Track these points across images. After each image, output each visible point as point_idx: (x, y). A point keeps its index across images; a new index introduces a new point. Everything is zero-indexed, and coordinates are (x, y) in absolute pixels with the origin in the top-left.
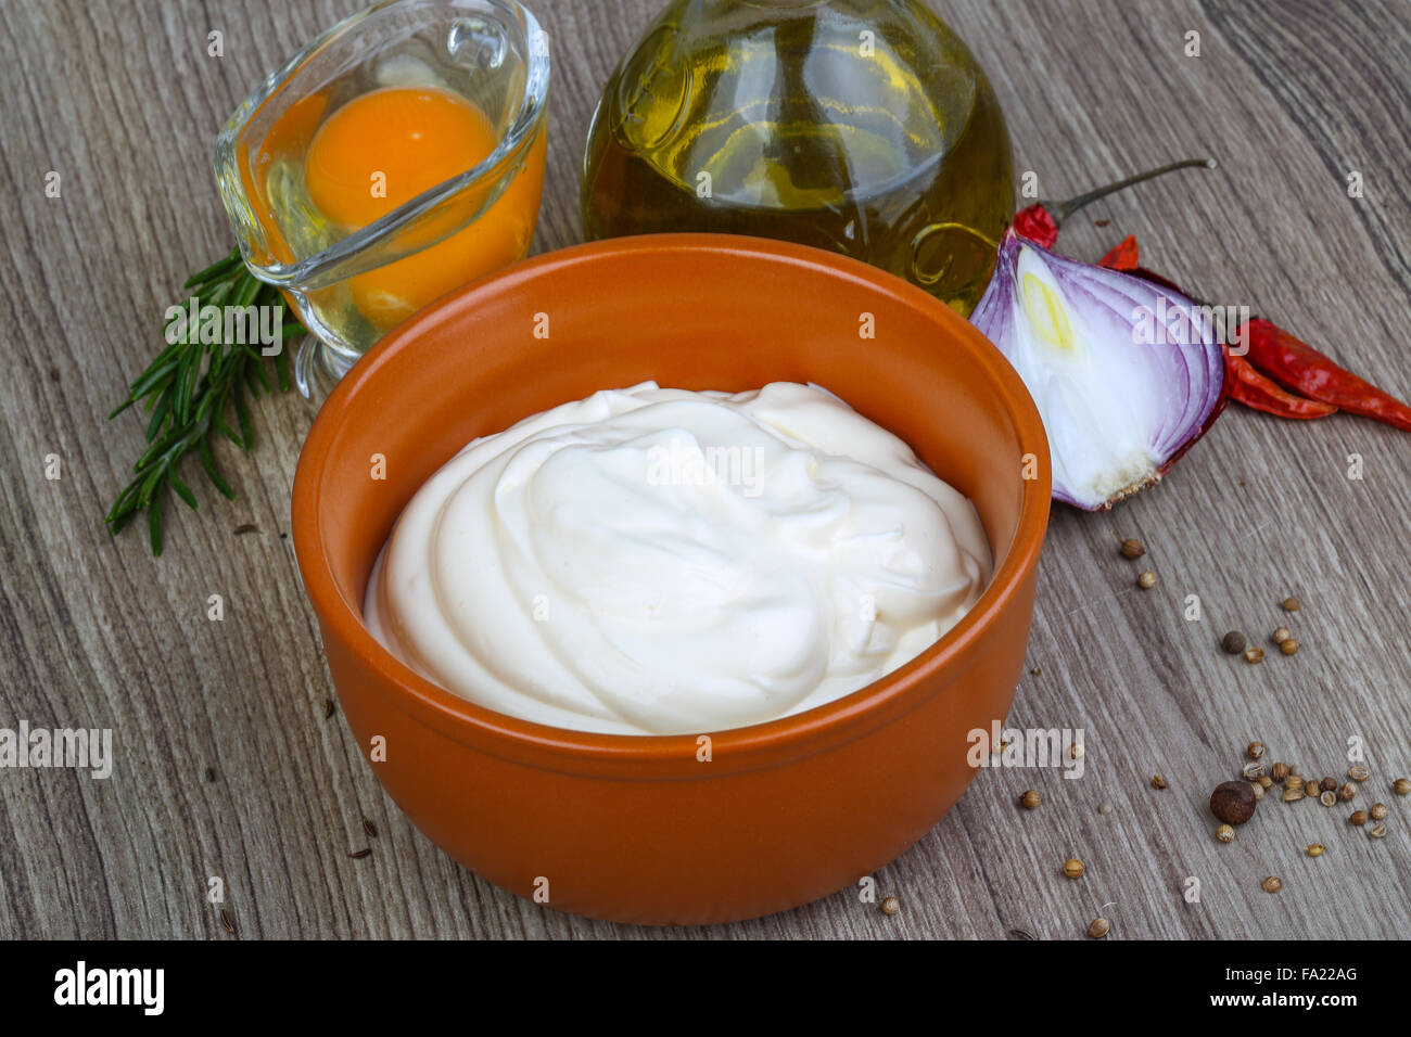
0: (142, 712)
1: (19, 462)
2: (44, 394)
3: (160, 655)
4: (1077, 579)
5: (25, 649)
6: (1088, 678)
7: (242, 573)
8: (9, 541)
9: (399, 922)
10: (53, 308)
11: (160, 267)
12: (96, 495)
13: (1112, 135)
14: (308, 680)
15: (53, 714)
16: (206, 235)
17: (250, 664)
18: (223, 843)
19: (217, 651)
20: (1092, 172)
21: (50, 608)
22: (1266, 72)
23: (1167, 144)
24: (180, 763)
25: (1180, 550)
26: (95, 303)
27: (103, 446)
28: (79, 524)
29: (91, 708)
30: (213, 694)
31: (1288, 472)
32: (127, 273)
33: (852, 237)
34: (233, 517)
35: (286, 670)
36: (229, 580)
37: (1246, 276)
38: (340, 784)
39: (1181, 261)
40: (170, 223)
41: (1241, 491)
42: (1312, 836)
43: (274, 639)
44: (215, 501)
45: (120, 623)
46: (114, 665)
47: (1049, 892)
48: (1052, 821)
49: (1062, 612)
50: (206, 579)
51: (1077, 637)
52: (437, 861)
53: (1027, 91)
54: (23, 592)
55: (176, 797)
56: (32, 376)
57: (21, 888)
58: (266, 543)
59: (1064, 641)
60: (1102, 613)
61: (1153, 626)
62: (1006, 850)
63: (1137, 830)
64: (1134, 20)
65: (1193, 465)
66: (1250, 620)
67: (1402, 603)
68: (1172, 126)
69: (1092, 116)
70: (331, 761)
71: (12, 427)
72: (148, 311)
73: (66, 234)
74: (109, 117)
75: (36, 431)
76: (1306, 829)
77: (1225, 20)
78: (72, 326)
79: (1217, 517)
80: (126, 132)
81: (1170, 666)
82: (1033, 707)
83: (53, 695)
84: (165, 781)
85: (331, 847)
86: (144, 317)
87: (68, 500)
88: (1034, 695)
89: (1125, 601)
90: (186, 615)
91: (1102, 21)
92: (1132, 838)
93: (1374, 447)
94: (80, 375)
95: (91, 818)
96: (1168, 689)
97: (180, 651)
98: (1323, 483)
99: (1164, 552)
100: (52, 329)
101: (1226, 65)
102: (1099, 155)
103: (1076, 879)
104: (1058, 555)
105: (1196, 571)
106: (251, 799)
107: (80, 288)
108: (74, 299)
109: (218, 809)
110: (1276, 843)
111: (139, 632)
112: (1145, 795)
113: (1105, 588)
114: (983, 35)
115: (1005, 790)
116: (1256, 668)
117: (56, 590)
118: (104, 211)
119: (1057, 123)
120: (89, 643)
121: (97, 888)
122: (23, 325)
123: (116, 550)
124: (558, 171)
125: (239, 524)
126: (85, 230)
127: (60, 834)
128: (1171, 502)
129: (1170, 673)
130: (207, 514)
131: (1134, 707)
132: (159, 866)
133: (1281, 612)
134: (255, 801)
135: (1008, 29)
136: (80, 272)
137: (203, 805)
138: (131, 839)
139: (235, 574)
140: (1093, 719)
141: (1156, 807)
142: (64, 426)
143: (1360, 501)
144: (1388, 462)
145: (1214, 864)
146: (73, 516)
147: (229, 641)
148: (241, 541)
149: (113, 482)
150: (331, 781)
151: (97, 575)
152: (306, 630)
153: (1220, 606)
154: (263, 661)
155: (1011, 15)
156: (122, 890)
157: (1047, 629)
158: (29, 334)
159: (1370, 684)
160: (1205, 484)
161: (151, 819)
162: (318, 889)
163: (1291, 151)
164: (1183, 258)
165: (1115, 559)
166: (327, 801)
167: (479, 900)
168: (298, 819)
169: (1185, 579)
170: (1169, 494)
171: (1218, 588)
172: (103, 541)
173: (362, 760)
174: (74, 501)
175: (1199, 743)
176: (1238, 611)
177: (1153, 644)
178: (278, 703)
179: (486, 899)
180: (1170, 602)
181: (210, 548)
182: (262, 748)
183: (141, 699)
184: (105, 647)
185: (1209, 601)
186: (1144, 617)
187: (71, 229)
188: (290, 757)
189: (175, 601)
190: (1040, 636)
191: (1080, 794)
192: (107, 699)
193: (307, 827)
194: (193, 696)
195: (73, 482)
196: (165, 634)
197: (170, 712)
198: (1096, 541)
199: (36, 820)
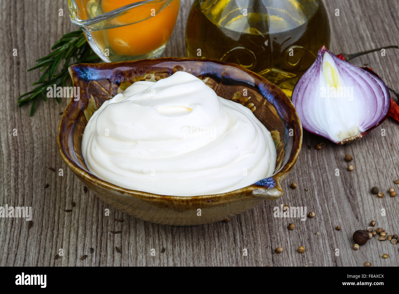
0: (13, 160)
2: (13, 68)
3: (24, 145)
4: (328, 165)
6: (323, 194)
9: (74, 233)
10: (24, 45)
13: (376, 40)
17: (52, 151)
18: (26, 201)
19: (42, 146)
24: (20, 177)
25: (365, 161)
26: (38, 45)
27: (26, 85)
28: (11, 105)
30: (37, 158)
36: (53, 127)
38: (69, 190)
40: (68, 27)
41: (390, 147)
42: (386, 252)
44: (56, 104)
46: (9, 146)
47: (292, 255)
48: (299, 235)
49: (320, 174)
50: (46, 126)
51: (323, 182)
52: (92, 217)
53: (352, 25)
55: (15, 186)
56: (11, 63)
59: (318, 182)
60: (334, 176)
61: (349, 182)
62: (281, 241)
63: (327, 241)
64: (392, 9)
65: (376, 138)
66: (383, 185)
69: (371, 35)
70: (68, 183)
73: (35, 25)
75: (7, 78)
76: (384, 249)
78: (29, 50)
79: (380, 153)
81: (352, 195)
82: (302, 200)
84: (14, 181)
85: (60, 207)
88: (304, 197)
89: (342, 173)
90: (36, 135)
91: (382, 9)
92: (324, 244)
94: (26, 64)
96: (349, 201)
97: (31, 145)
99: (359, 161)
100: (22, 50)
103: (302, 253)
104: (324, 157)
105: (368, 168)
106: (39, 190)
107: (34, 41)
108: (32, 43)
109: (27, 191)
110: (373, 253)
111: (20, 138)
112: (332, 232)
116: (380, 199)
118: (49, 21)
119: (359, 35)
123: (21, 114)
125: (61, 111)
126: (41, 25)
129: (351, 197)
130: (52, 108)
131: (336, 205)
133: (393, 184)
134: (40, 191)
136: (36, 36)
137: (23, 189)
139: (56, 126)
140: (322, 206)
141: (335, 236)
142: (16, 78)
145: (350, 256)
146: (11, 103)
147: (47, 144)
150: (66, 188)
151: (12, 120)
153: (374, 180)
157: (314, 178)
158: (14, 51)
160: (379, 143)
161: (5, 191)
162: (51, 219)
165: (342, 161)
166: (63, 194)
167: (102, 230)
168: (52, 198)
169: (364, 170)
170: (366, 144)
171: (374, 174)
172: (17, 111)
173: (78, 184)
174: (12, 99)
175: (355, 219)
176: (379, 182)
177: (348, 187)
178: (57, 164)
179: (105, 230)
180: (357, 176)
181: (50, 117)
182: (47, 176)
183: (14, 157)
184: (8, 140)
185: (370, 178)
186: (347, 179)
187: (37, 24)
188: (55, 180)
189: (34, 131)
190: (311, 180)
191: (311, 229)
192: (3, 155)
193: (54, 201)
194: (31, 158)
195: (13, 93)
196: (28, 139)
197: (22, 162)
198: (338, 155)
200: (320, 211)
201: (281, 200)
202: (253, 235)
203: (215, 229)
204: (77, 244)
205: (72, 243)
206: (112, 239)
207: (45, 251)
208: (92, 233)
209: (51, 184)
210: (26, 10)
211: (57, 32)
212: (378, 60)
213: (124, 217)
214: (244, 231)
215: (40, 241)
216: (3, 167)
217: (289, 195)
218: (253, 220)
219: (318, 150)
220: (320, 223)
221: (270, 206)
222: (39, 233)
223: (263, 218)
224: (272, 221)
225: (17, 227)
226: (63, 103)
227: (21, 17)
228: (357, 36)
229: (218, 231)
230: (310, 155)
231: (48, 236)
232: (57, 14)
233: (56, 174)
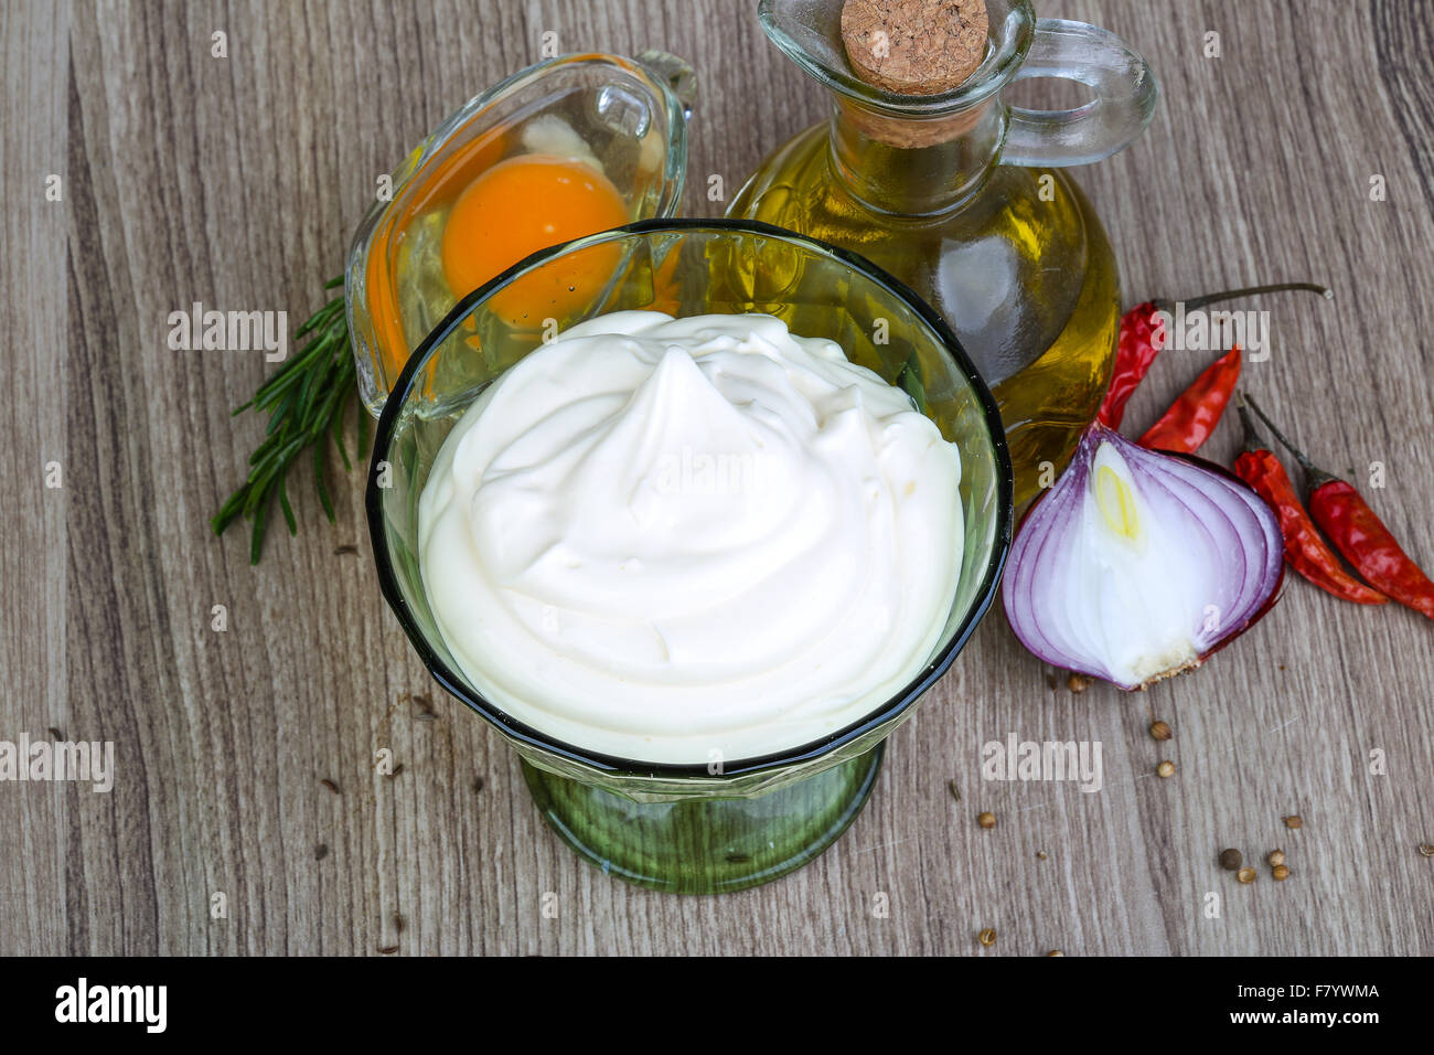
0: (218, 750)
1: (148, 427)
3: (245, 685)
4: (1103, 752)
5: (123, 656)
6: (1088, 871)
7: (334, 602)
8: (126, 519)
10: (207, 244)
11: (315, 212)
12: (214, 482)
13: (1254, 210)
14: (374, 738)
15: (138, 735)
16: (365, 180)
17: (325, 710)
18: (268, 918)
19: (297, 688)
20: (1224, 254)
21: (153, 610)
22: (1422, 154)
23: (1304, 231)
24: (244, 815)
26: (247, 246)
27: (229, 425)
28: (193, 515)
29: (173, 736)
30: (286, 739)
31: (1328, 660)
32: (283, 214)
34: (336, 533)
35: (356, 724)
36: (322, 608)
37: (1343, 410)
38: (384, 867)
39: (1285, 383)
40: (332, 158)
41: (1278, 676)
43: (351, 685)
45: (214, 641)
46: (201, 689)
50: (300, 602)
51: (1088, 819)
53: (1183, 137)
54: (131, 586)
55: (234, 852)
57: (82, 930)
58: (362, 570)
59: (1074, 824)
60: (1117, 799)
61: (1161, 821)
64: (1306, 65)
66: (1252, 833)
67: (1399, 838)
68: (1315, 209)
69: (1239, 180)
70: (380, 838)
71: (148, 384)
72: (295, 264)
73: (232, 153)
74: (295, 12)
75: (170, 395)
77: (1396, 80)
78: (222, 270)
79: (1249, 703)
80: (308, 31)
81: (1166, 872)
82: (1030, 897)
83: (141, 715)
84: (228, 832)
85: (364, 936)
87: (187, 485)
88: (1034, 882)
89: (1142, 788)
90: (275, 642)
93: (1417, 646)
95: (155, 862)
96: (1159, 898)
97: (264, 683)
98: (1357, 680)
99: (1191, 735)
100: (202, 271)
101: (1384, 138)
102: (1235, 232)
104: (1091, 721)
105: (1215, 764)
106: (301, 868)
107: (234, 224)
108: (228, 237)
109: (270, 874)
111: (230, 656)
113: (1127, 768)
114: (1155, 57)
116: (1245, 888)
117: (160, 590)
118: (273, 131)
119: (1204, 184)
120: (182, 660)
121: (149, 943)
122: (176, 261)
123: (223, 552)
124: (711, 158)
125: (340, 543)
126: (250, 151)
127: (124, 875)
128: (1210, 678)
129: (1164, 880)
130: (312, 525)
131: (1122, 914)
132: (208, 929)
133: (1283, 828)
134: (305, 870)
135: (1181, 53)
136: (238, 205)
137: (257, 866)
138: (187, 892)
139: (327, 602)
140: (1083, 920)
142: (196, 394)
143: (1389, 708)
144: (1425, 666)
146: (189, 504)
147: (310, 679)
148: (339, 564)
149: (232, 471)
150: (377, 860)
151: (201, 580)
152: (382, 679)
153: (1228, 810)
154: (337, 710)
157: (1062, 808)
158: (179, 272)
159: (1346, 928)
160: (1247, 661)
161: (209, 873)
163: (1422, 262)
164: (1289, 378)
165: (1142, 736)
166: (369, 880)
168: (340, 899)
169: (1204, 774)
171: (1231, 788)
172: (212, 544)
173: (409, 842)
174: (192, 486)
176: (1244, 819)
177: (1157, 843)
178: (343, 761)
180: (1184, 796)
181: (309, 565)
182: (321, 811)
183: (220, 734)
184: (196, 666)
185: (1220, 804)
186: (1155, 810)
187: (238, 149)
188: (344, 826)
189: (267, 623)
190: (1054, 815)
192: (189, 727)
193: (346, 909)
194: (268, 738)
195: (194, 464)
196: (252, 660)
197: (244, 753)
198: (1132, 710)
199: (105, 856)
200: (1078, 937)
201: (971, 897)
209: (333, 844)
210: (198, 83)
211: (299, 185)
216: (192, 776)
217: (994, 875)
219: (1075, 694)
221: (941, 922)
227: (185, 113)
228: (1197, 188)
230: (1051, 714)
232: (294, 99)
233: (344, 803)
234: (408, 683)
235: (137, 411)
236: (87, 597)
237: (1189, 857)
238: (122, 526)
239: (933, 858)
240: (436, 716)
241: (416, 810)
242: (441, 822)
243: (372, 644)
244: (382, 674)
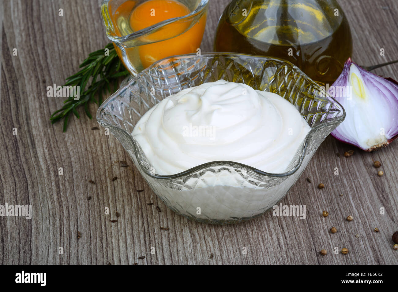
0: (52, 174)
1: (28, 103)
2: (40, 86)
3: (61, 160)
4: (358, 171)
5: (19, 154)
6: (358, 199)
7: (92, 140)
8: (20, 123)
9: (123, 242)
10: (47, 64)
11: (83, 56)
14: (107, 171)
15: (24, 172)
17: (89, 165)
18: (71, 214)
19: (79, 160)
21: (30, 143)
25: (393, 167)
26: (61, 64)
27: (55, 102)
28: (43, 122)
29: (37, 172)
30: (76, 172)
32: (73, 57)
33: (299, 55)
34: (92, 125)
35: (101, 168)
36: (87, 142)
38: (111, 201)
40: (88, 46)
43: (98, 159)
44: (87, 120)
45: (51, 149)
46: (46, 161)
47: (336, 257)
48: (340, 237)
49: (352, 180)
50: (80, 141)
51: (356, 186)
52: (138, 226)
53: (362, 39)
54: (22, 138)
55: (58, 199)
56: (37, 81)
57: (4, 219)
58: (101, 133)
59: (351, 188)
60: (365, 181)
61: (381, 187)
62: (324, 244)
63: (367, 243)
70: (110, 195)
71: (28, 94)
73: (55, 45)
74: (75, 16)
75: (35, 96)
78: (52, 69)
80: (80, 21)
81: (385, 199)
82: (338, 205)
83: (25, 167)
84: (56, 194)
85: (105, 219)
86: (75, 69)
87: (41, 115)
88: (339, 202)
89: (373, 179)
90: (72, 150)
91: (389, 23)
92: (365, 245)
94: (52, 82)
95: (30, 202)
96: (383, 205)
97: (68, 159)
99: (387, 167)
100: (46, 69)
103: (345, 255)
104: (353, 164)
105: (397, 173)
106: (82, 202)
107: (56, 60)
108: (55, 62)
111: (56, 153)
112: (371, 234)
113: (367, 174)
115: (326, 227)
117: (32, 139)
118: (69, 41)
119: (370, 48)
120: (40, 154)
121: (28, 221)
122: (37, 67)
123: (54, 130)
125: (93, 127)
126: (62, 45)
128: (392, 153)
130: (84, 123)
131: (371, 208)
132: (49, 217)
134: (83, 203)
136: (58, 55)
137: (67, 202)
138: (41, 209)
139: (90, 140)
140: (358, 210)
141: (374, 237)
142: (44, 95)
145: (391, 256)
146: (42, 119)
147: (84, 158)
148: (93, 132)
150: (109, 200)
151: (46, 136)
152: (109, 158)
154: (94, 165)
155: (360, 18)
156: (36, 223)
157: (346, 184)
158: (38, 70)
161: (49, 204)
162: (99, 230)
165: (371, 167)
167: (150, 238)
168: (96, 210)
169: (393, 175)
170: (391, 151)
172: (50, 127)
173: (120, 195)
174: (43, 115)
175: (391, 221)
177: (380, 192)
178: (96, 177)
179: (152, 238)
180: (388, 181)
181: (83, 132)
182: (89, 189)
183: (53, 171)
184: (45, 156)
186: (378, 184)
187: (57, 44)
188: (97, 192)
189: (69, 146)
190: (344, 186)
191: (350, 231)
192: (42, 170)
193: (98, 212)
194: (70, 172)
195: (44, 110)
196: (64, 154)
198: (366, 161)
199: (13, 200)
200: (357, 215)
201: (318, 206)
202: (296, 239)
203: (259, 235)
204: (127, 253)
205: (122, 252)
206: (160, 246)
207: (96, 260)
208: (140, 242)
209: (93, 196)
210: (44, 30)
211: (78, 51)
212: (392, 72)
213: (169, 226)
214: (286, 235)
215: (91, 251)
216: (43, 181)
217: (326, 200)
218: (294, 225)
219: (347, 157)
220: (358, 226)
222: (89, 244)
223: (303, 223)
224: (312, 225)
225: (66, 239)
226: (94, 119)
227: (40, 37)
229: (262, 236)
230: (339, 162)
231: (98, 245)
232: (75, 34)
233: (97, 187)
234: (118, 158)
235: (24, 100)
236: (7, 141)
237: (392, 195)
238: (19, 124)
239: (304, 196)
240: (128, 166)
241: (122, 188)
242: (131, 190)
243: (105, 150)
244: (109, 157)
